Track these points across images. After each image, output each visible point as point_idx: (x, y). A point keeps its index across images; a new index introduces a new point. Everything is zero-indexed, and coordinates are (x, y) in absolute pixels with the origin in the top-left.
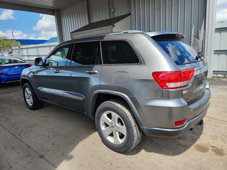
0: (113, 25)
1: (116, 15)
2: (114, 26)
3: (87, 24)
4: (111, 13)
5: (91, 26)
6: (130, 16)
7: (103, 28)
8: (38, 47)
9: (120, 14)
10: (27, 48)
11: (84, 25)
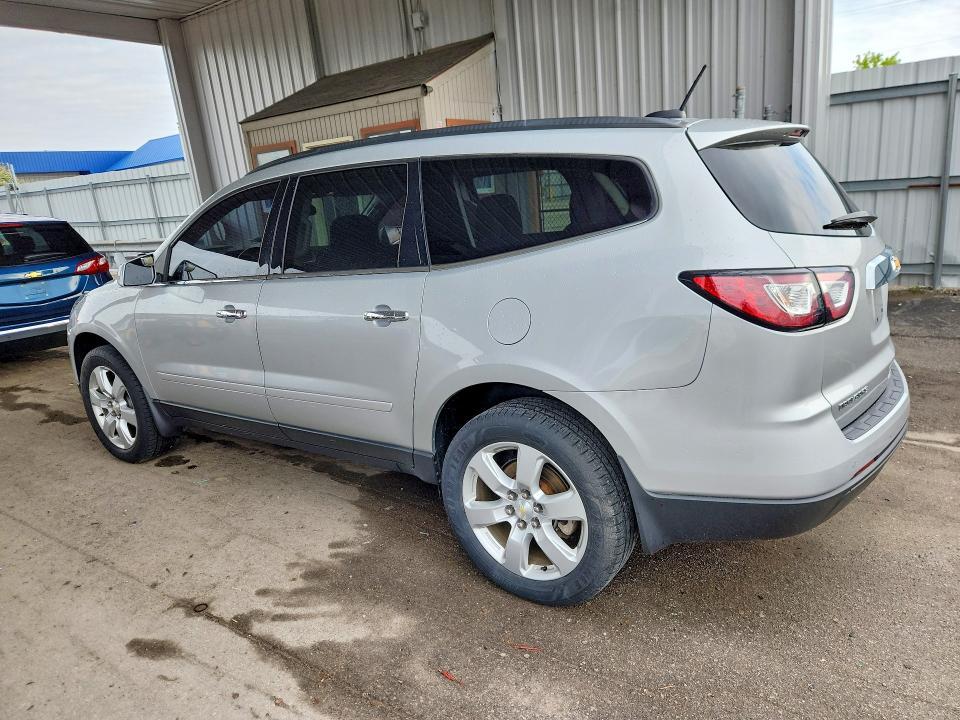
0: (424, 86)
1: (436, 40)
2: (425, 91)
3: (312, 80)
4: (412, 31)
5: (329, 91)
6: (491, 46)
7: (383, 99)
8: (95, 186)
9: (451, 38)
10: (49, 192)
11: (299, 87)
